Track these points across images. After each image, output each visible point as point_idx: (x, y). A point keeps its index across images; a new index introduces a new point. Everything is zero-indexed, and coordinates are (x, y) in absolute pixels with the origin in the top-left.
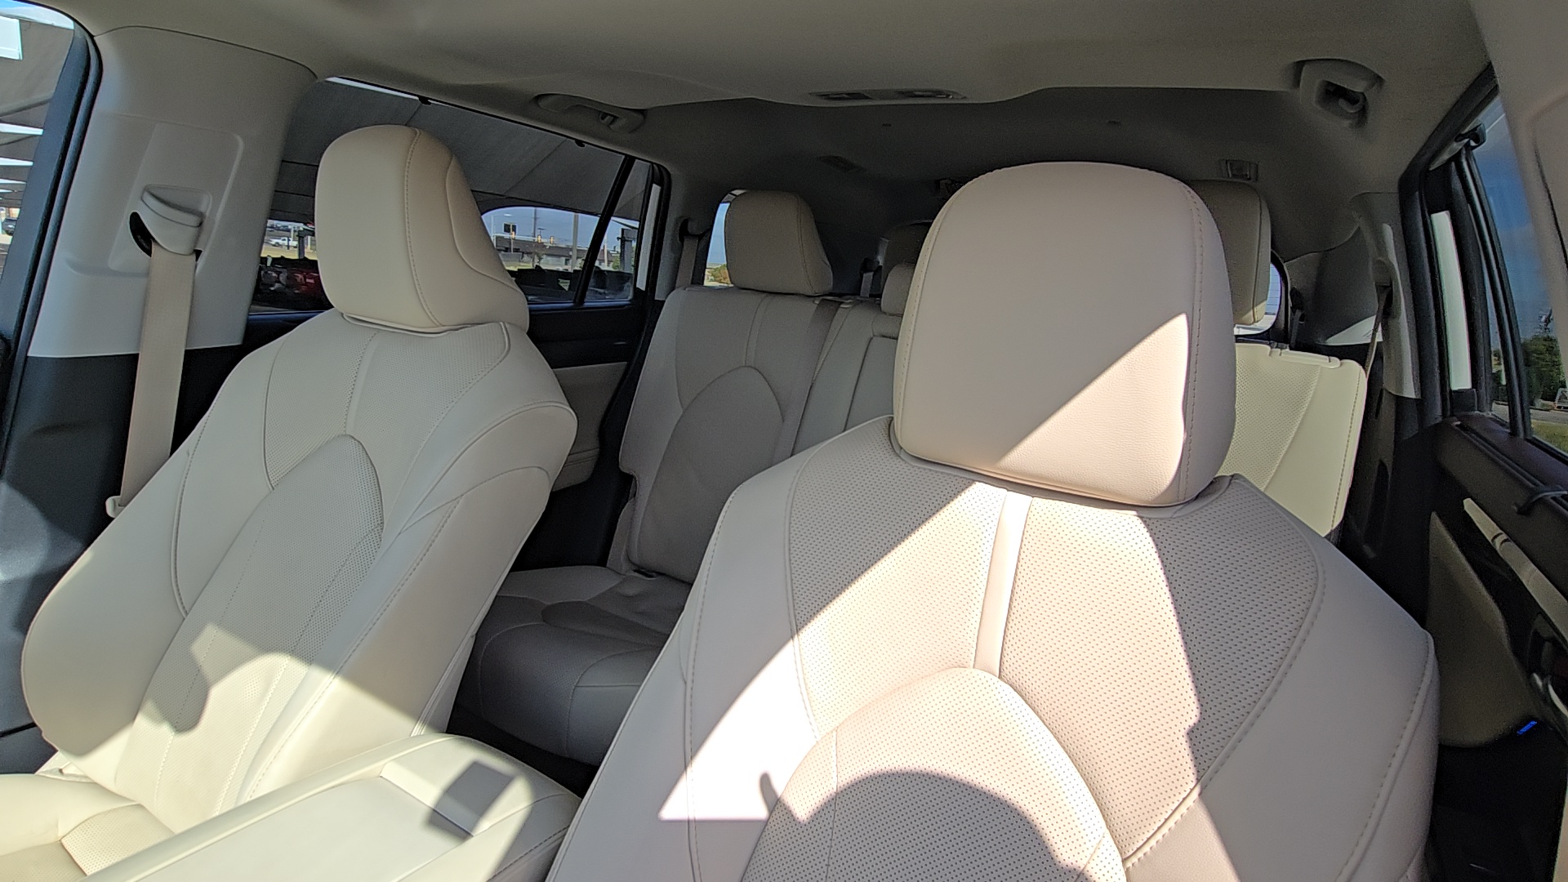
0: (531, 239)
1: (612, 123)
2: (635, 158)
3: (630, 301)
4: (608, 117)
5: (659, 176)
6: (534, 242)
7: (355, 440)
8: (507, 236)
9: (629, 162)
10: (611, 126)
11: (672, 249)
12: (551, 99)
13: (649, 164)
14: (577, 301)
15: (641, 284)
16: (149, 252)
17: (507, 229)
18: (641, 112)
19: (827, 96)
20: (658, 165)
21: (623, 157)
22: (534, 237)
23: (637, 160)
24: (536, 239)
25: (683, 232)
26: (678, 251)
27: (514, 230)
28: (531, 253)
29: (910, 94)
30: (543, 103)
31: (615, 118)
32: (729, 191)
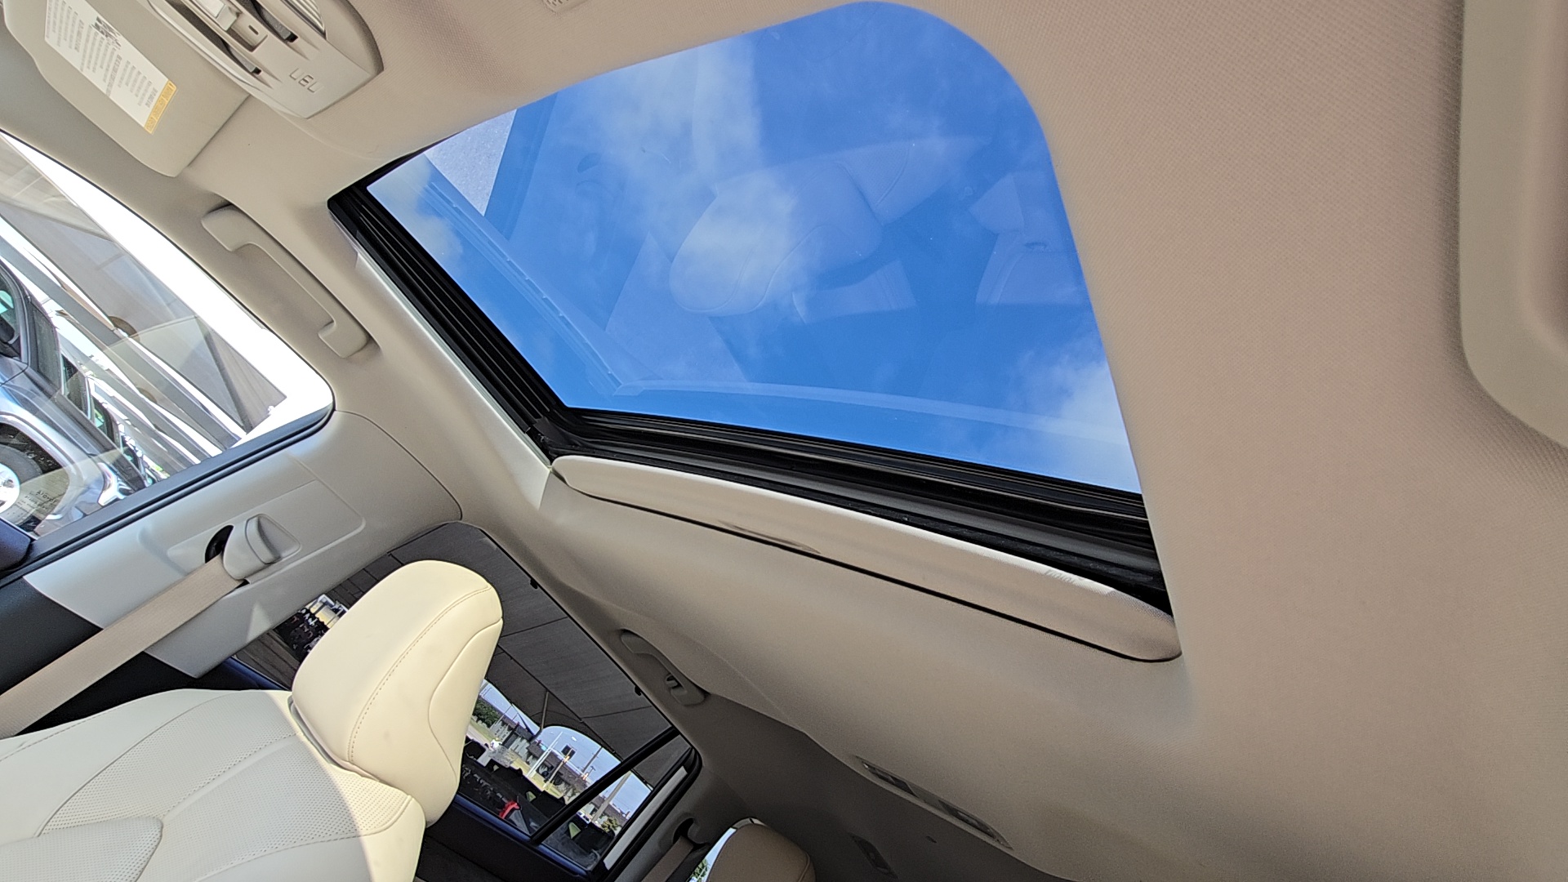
0: (579, 772)
1: (674, 688)
2: (679, 733)
3: (586, 871)
4: (673, 682)
5: (692, 763)
6: (579, 776)
7: (161, 831)
8: (561, 756)
9: (673, 733)
10: (672, 691)
11: (660, 843)
12: (634, 638)
13: (689, 746)
14: (535, 838)
15: (610, 861)
16: (208, 558)
17: (566, 751)
18: (705, 694)
19: (873, 769)
20: (696, 752)
21: (670, 726)
22: (583, 771)
23: (680, 736)
24: (583, 774)
25: (682, 831)
26: (665, 848)
27: (571, 755)
28: (569, 785)
29: (953, 812)
30: (625, 638)
31: (679, 685)
32: (751, 817)
